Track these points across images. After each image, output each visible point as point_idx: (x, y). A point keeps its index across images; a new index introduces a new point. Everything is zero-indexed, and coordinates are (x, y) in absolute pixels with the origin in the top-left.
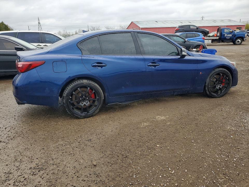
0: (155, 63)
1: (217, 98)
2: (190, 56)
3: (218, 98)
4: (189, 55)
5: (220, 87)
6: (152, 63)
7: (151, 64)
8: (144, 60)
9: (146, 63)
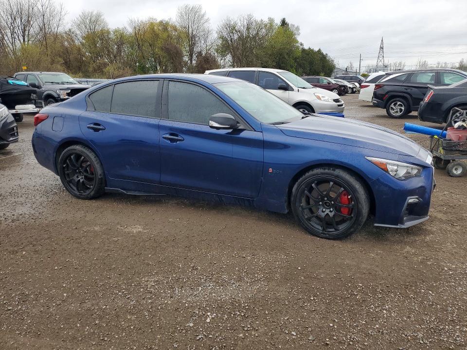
0: (177, 136)
1: (321, 238)
2: (255, 131)
3: (325, 238)
4: (253, 129)
5: (330, 214)
6: (171, 134)
7: (168, 136)
8: (159, 127)
9: (162, 132)
